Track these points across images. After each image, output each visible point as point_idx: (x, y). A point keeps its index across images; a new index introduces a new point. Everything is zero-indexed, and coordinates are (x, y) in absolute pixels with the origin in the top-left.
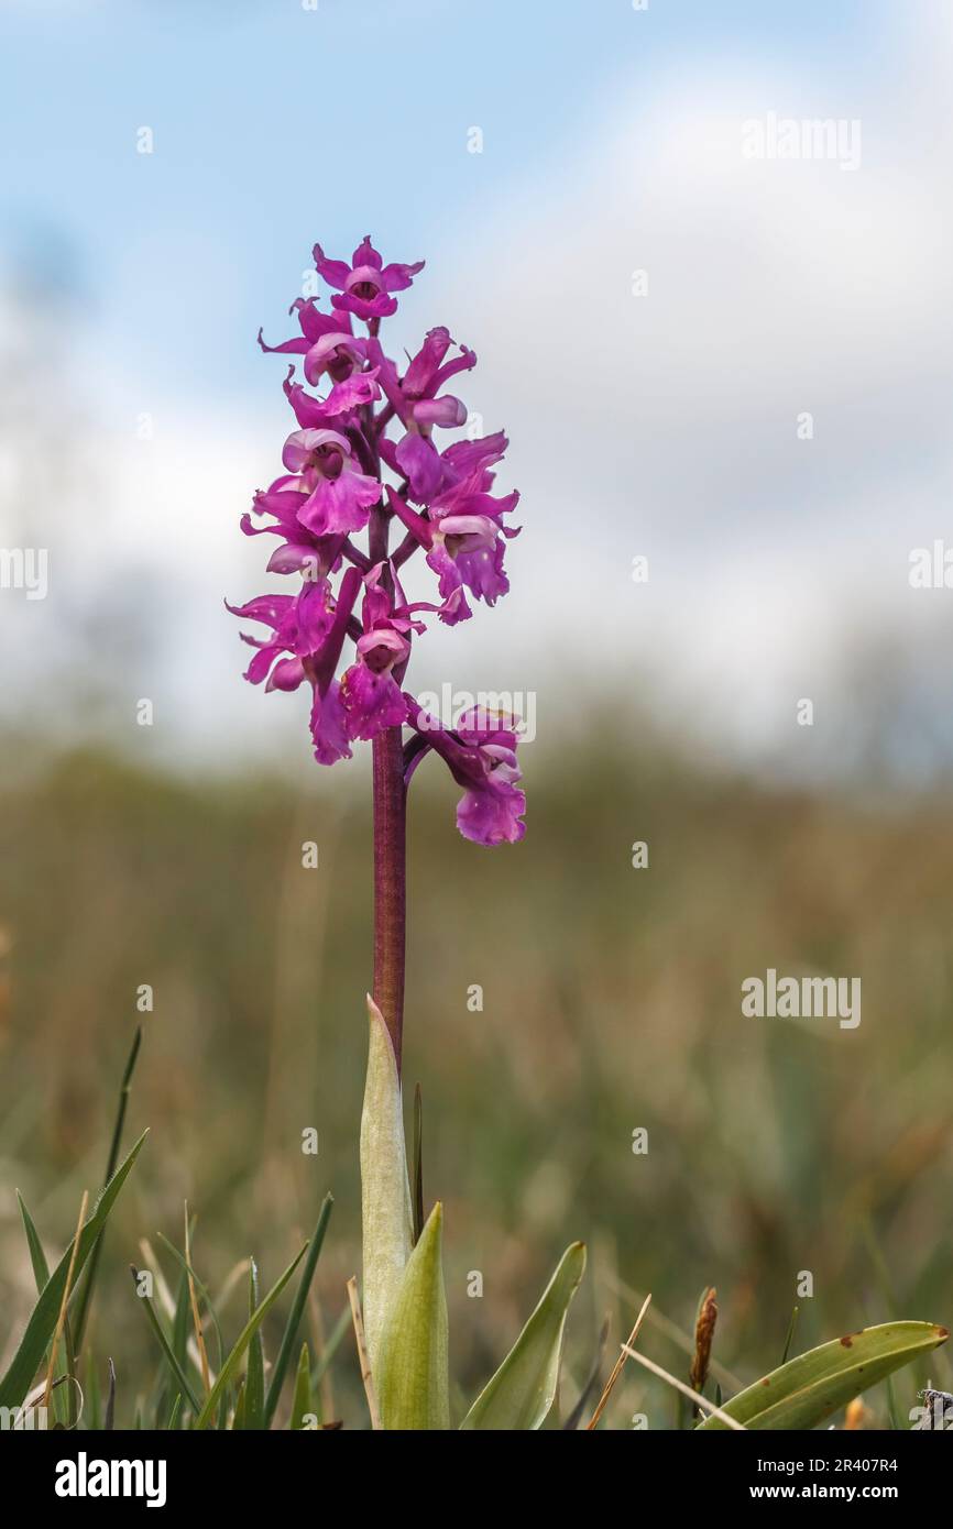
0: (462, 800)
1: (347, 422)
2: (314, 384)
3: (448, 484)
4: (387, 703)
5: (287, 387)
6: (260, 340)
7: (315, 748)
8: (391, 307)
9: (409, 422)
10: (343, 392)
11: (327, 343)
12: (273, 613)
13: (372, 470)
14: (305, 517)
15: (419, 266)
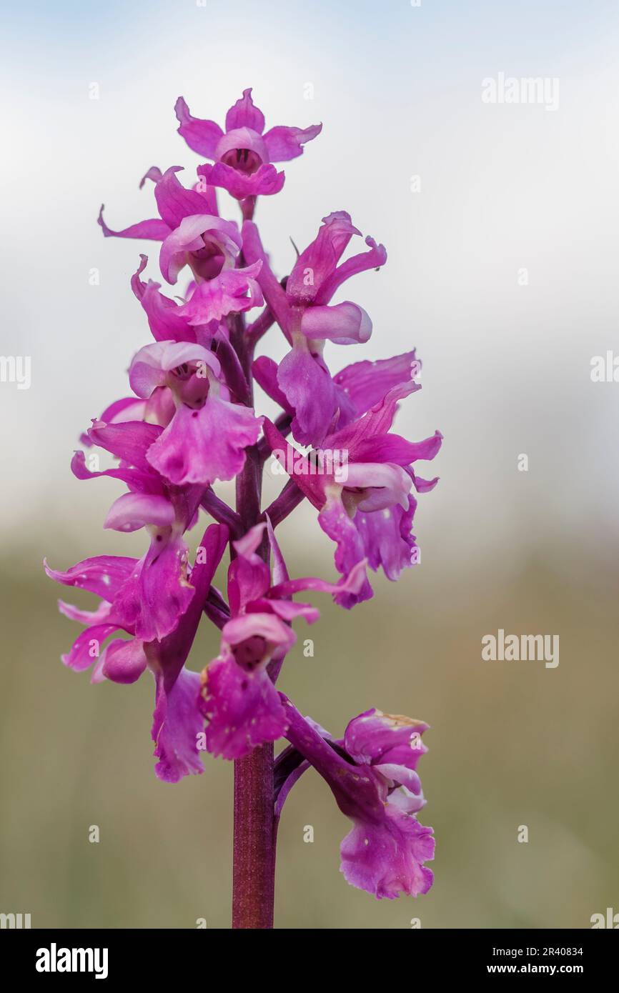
0: (347, 832)
1: (214, 333)
2: (172, 281)
3: (344, 419)
4: (261, 711)
5: (138, 286)
6: (101, 221)
7: (157, 760)
8: (274, 183)
9: (295, 335)
10: (212, 294)
11: (191, 228)
12: (106, 580)
13: (241, 396)
14: (158, 458)
15: (315, 131)
